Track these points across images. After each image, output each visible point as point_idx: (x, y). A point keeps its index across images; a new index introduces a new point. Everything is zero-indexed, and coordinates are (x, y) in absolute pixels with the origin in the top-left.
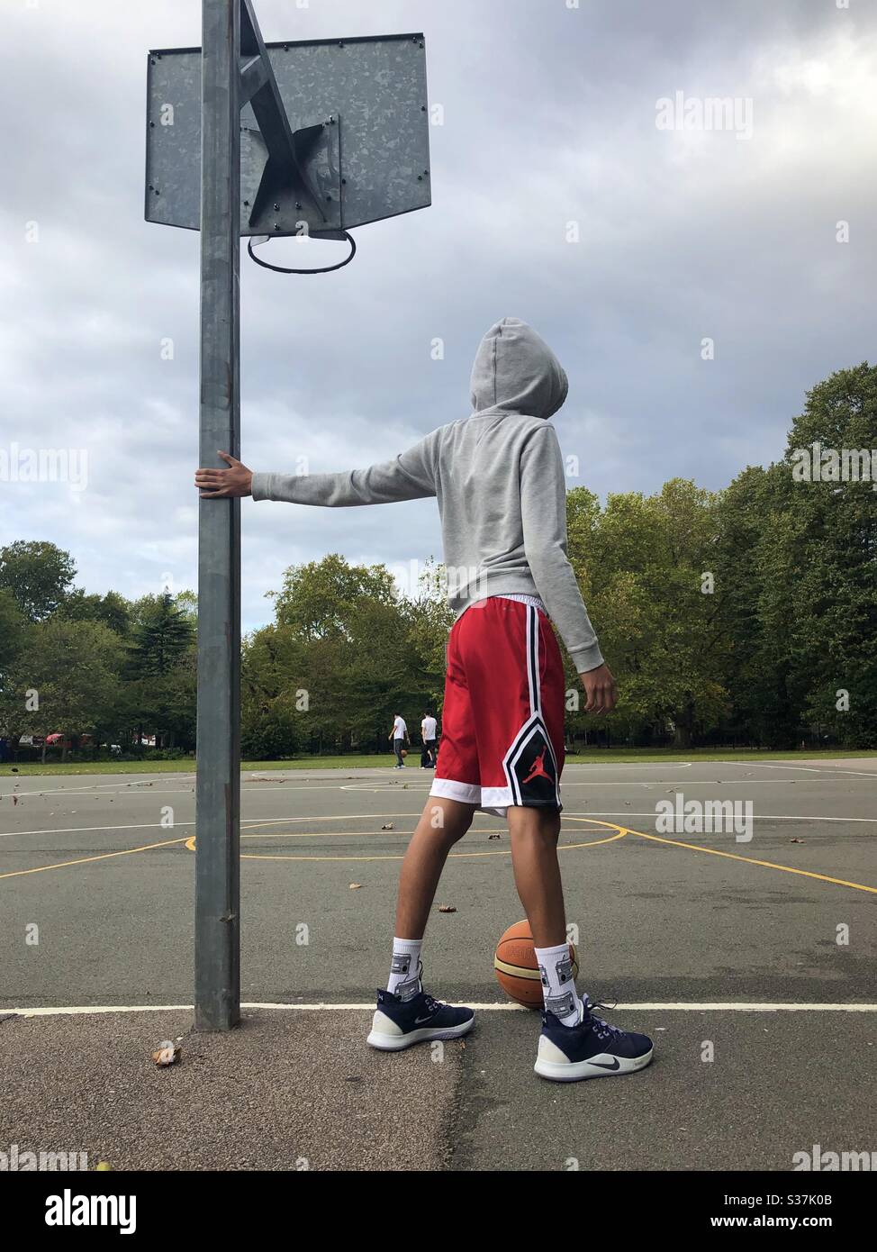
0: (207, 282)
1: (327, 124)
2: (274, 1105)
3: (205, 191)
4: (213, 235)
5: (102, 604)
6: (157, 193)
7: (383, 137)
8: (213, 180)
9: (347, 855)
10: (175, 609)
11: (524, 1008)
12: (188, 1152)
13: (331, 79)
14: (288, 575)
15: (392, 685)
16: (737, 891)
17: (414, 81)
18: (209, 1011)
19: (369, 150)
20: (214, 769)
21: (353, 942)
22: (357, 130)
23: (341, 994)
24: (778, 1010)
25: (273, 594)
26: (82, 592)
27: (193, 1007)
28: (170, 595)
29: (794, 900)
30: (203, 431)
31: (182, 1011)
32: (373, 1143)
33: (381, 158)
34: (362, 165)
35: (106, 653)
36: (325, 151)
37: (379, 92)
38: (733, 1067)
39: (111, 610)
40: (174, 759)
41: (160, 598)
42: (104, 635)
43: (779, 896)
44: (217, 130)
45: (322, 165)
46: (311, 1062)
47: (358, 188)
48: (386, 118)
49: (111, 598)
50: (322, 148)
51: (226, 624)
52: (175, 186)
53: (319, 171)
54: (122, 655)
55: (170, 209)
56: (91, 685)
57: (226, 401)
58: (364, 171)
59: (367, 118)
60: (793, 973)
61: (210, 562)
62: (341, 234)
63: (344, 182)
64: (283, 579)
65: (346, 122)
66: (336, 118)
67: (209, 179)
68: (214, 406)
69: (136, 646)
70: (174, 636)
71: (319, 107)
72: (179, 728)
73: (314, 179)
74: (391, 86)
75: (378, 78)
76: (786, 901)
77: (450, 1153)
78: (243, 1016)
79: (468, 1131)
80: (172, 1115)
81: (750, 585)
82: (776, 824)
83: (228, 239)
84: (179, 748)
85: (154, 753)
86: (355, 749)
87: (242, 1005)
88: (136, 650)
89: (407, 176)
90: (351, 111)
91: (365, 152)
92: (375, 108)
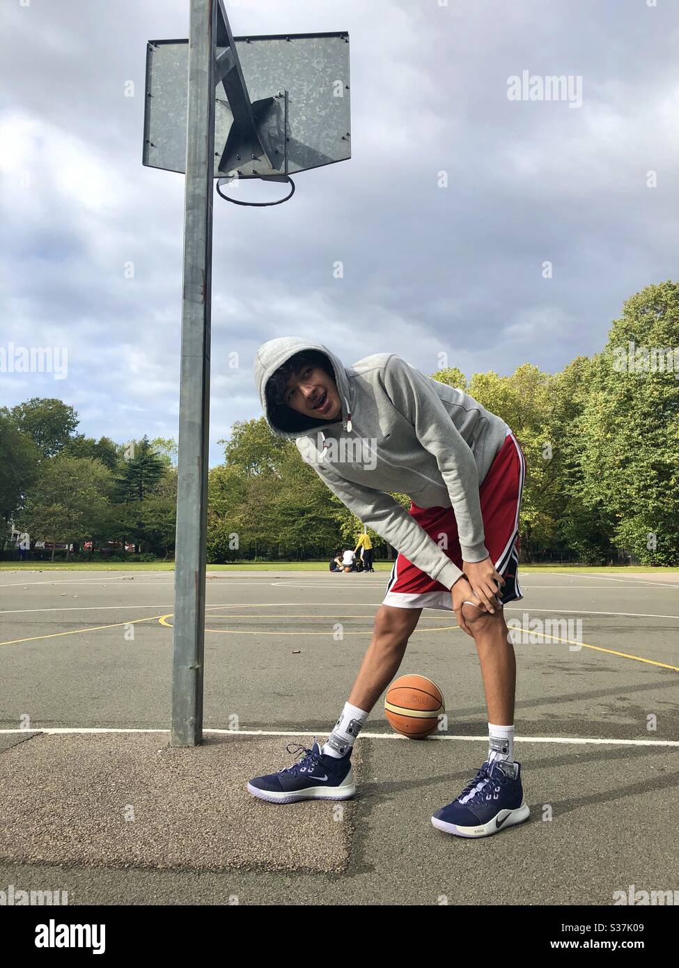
0: (190, 211)
1: (276, 97)
2: (228, 796)
3: (190, 144)
4: (194, 177)
5: (98, 446)
6: (152, 145)
7: (317, 107)
8: (196, 138)
9: (277, 631)
10: (152, 451)
11: (406, 737)
12: (168, 825)
13: (280, 64)
14: (235, 428)
15: (309, 511)
16: (560, 663)
17: (341, 67)
18: (181, 732)
19: (306, 117)
20: (188, 561)
21: (282, 690)
22: (298, 102)
23: (274, 725)
24: (587, 743)
25: (223, 442)
26: (83, 436)
27: (169, 731)
28: (148, 441)
29: (601, 670)
30: (184, 319)
31: (160, 733)
32: (299, 822)
33: (315, 123)
34: (301, 128)
35: (99, 482)
36: (274, 116)
37: (315, 74)
38: (553, 780)
39: (104, 451)
40: (148, 561)
41: (141, 443)
42: (98, 469)
43: (590, 666)
44: (199, 101)
45: (272, 127)
46: (254, 769)
47: (298, 145)
48: (320, 93)
49: (104, 442)
50: (272, 114)
51: (198, 457)
52: (165, 141)
53: (270, 132)
54: (112, 484)
55: (161, 157)
56: (87, 505)
57: (202, 297)
58: (302, 132)
59: (305, 93)
60: (599, 719)
61: (187, 414)
62: (285, 178)
63: (288, 140)
64: (231, 431)
65: (290, 97)
66: (283, 93)
67: (192, 136)
68: (193, 301)
69: (121, 478)
70: (150, 471)
71: (270, 85)
72: (152, 538)
73: (266, 137)
74: (324, 70)
75: (314, 64)
76: (594, 670)
77: (352, 830)
78: (204, 737)
79: (365, 816)
80: (156, 800)
81: (576, 444)
82: (589, 617)
83: (205, 180)
84: (152, 554)
85: (134, 556)
86: (282, 557)
87: (204, 730)
88: (121, 480)
89: (334, 137)
90: (294, 88)
91: (304, 118)
92: (311, 87)
